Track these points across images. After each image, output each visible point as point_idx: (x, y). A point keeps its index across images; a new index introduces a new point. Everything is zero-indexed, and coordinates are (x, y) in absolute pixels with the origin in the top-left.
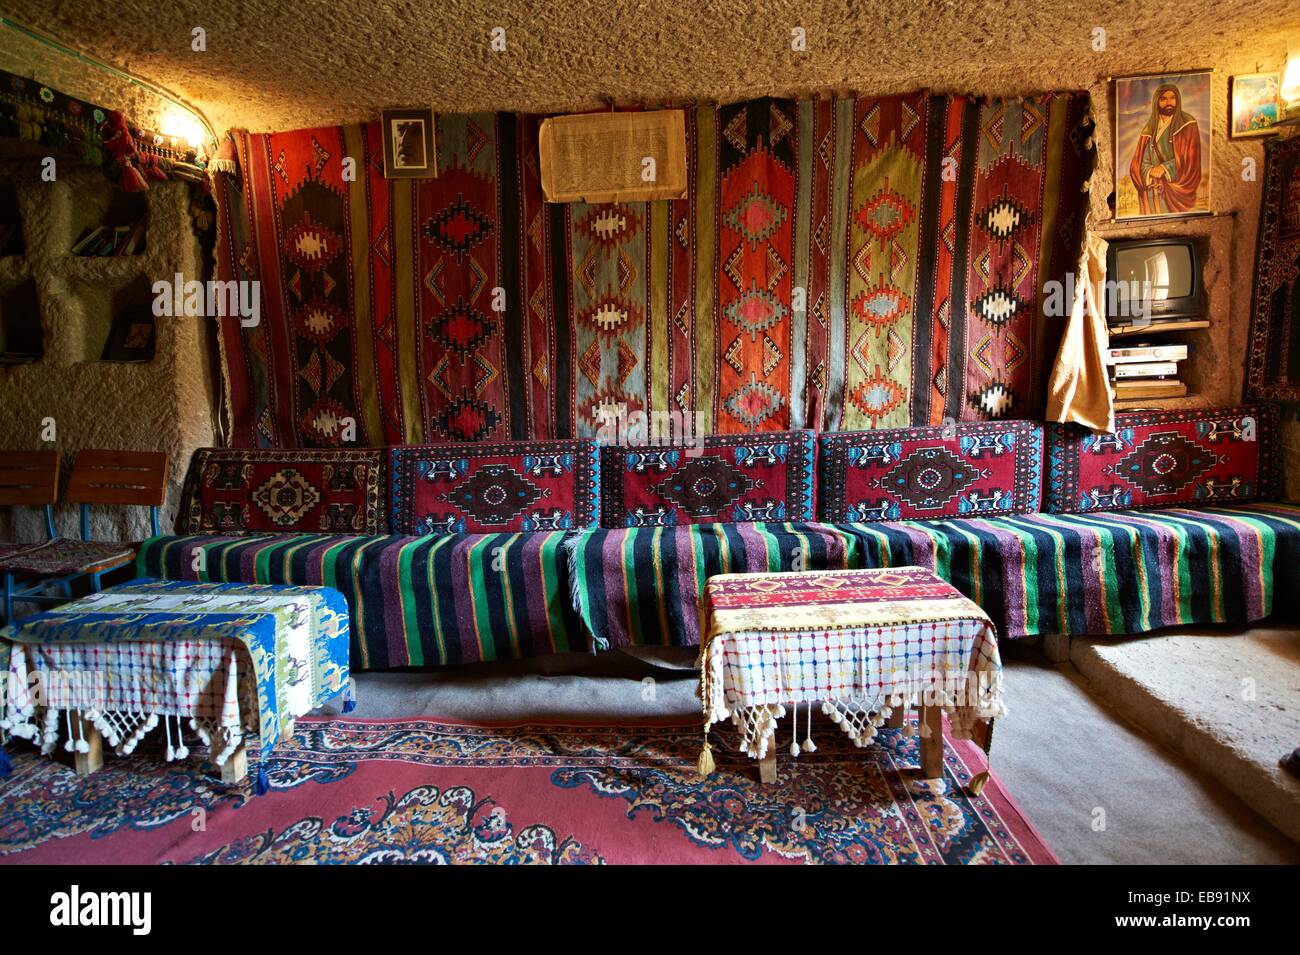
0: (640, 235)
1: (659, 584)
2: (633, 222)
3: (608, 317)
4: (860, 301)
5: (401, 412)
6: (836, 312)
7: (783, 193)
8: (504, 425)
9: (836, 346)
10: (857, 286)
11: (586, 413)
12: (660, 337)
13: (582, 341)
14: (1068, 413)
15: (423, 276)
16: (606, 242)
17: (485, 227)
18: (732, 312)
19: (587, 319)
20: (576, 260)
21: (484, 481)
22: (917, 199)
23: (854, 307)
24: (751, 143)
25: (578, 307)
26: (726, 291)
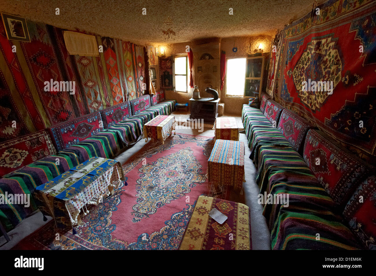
0: (92, 64)
1: (130, 131)
2: (90, 62)
3: (90, 84)
4: (128, 78)
5: (41, 118)
6: (125, 80)
7: (114, 57)
8: (73, 114)
9: (127, 86)
10: (127, 76)
11: (91, 106)
12: (101, 88)
13: (86, 90)
14: (152, 93)
15: (36, 75)
16: (85, 66)
17: (52, 60)
18: (112, 81)
19: (86, 84)
20: (79, 70)
21: (80, 128)
22: (131, 61)
23: (127, 79)
24: (108, 47)
25: (83, 82)
26: (110, 77)
